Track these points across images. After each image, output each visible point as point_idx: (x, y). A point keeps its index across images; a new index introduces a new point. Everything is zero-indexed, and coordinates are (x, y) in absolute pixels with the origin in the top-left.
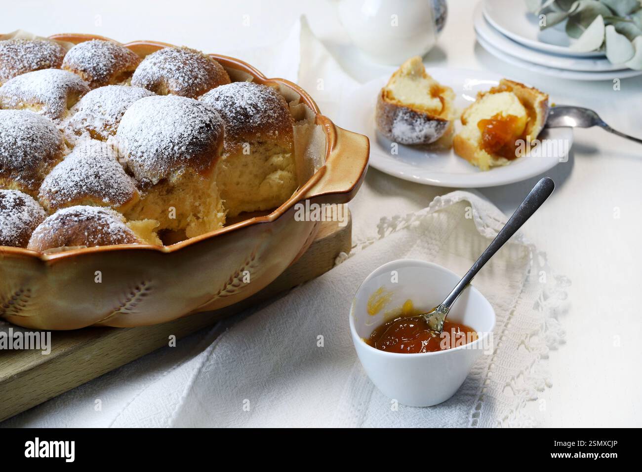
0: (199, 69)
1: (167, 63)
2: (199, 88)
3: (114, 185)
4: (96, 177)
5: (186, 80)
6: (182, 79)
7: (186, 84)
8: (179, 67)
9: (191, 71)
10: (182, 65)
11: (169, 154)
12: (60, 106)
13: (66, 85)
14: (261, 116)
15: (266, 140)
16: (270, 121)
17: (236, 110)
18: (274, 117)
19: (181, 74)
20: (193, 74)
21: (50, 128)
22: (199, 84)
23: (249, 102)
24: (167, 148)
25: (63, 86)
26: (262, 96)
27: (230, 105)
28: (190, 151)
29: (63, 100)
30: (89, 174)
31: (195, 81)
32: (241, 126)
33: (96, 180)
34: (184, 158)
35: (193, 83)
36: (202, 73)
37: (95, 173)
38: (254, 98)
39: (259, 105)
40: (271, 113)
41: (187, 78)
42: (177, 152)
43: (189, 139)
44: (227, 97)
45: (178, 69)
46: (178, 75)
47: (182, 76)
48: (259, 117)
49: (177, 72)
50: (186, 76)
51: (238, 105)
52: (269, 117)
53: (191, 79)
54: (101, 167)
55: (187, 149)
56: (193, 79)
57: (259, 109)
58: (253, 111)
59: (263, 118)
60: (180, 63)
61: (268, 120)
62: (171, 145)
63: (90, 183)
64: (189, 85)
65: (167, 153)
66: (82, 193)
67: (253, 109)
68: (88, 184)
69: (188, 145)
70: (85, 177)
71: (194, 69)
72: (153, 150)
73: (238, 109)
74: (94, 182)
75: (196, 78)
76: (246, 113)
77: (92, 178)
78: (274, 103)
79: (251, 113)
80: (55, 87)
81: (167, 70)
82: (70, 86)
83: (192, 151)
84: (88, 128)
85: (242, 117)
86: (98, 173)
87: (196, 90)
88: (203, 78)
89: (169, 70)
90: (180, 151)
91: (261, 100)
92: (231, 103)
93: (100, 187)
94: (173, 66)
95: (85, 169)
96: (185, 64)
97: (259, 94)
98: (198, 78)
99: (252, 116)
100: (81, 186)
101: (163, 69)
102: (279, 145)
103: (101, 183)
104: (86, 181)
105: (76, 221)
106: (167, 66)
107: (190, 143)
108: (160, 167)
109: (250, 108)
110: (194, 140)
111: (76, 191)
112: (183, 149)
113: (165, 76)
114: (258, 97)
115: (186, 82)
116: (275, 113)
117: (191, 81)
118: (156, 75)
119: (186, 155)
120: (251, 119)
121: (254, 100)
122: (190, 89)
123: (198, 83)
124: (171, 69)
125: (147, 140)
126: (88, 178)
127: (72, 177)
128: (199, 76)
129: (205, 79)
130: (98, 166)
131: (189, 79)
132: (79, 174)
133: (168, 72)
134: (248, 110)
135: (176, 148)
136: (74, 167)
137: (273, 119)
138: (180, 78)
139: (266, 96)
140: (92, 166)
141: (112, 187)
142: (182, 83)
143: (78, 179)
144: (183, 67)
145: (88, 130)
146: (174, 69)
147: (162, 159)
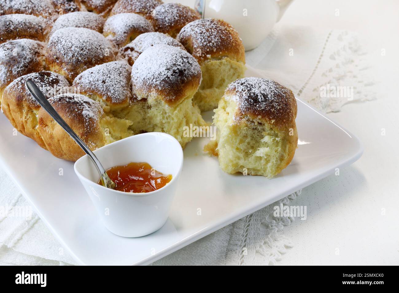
0: (215, 37)
1: (197, 27)
2: (209, 49)
3: (112, 91)
4: (103, 82)
5: (203, 42)
6: (200, 40)
7: (201, 44)
8: (202, 32)
9: (208, 37)
10: (205, 31)
11: (150, 83)
12: (123, 38)
13: (133, 26)
14: (267, 104)
15: (265, 122)
16: (272, 110)
17: (250, 94)
18: (277, 108)
19: (201, 37)
20: (209, 39)
21: (102, 47)
22: (210, 47)
23: (263, 92)
24: (150, 79)
25: (130, 25)
26: (275, 91)
27: (248, 90)
28: (162, 85)
29: (126, 34)
30: (100, 79)
31: (208, 44)
32: (249, 106)
33: (102, 84)
34: (157, 88)
35: (206, 45)
36: (216, 40)
37: (103, 80)
38: (268, 91)
39: (269, 96)
40: (275, 104)
41: (203, 40)
42: (154, 83)
43: (164, 77)
44: (249, 84)
45: (201, 33)
46: (199, 37)
47: (201, 39)
48: (264, 105)
49: (200, 35)
50: (203, 39)
51: (253, 91)
52: (273, 107)
53: (206, 42)
54: (110, 77)
55: (160, 83)
56: (207, 42)
57: (267, 99)
58: (262, 99)
59: (267, 106)
60: (204, 29)
61: (271, 108)
62: (152, 77)
63: (97, 84)
64: (203, 45)
65: (149, 82)
66: (91, 89)
67: (263, 98)
68: (96, 85)
69: (162, 81)
70: (96, 80)
71: (212, 36)
72: (142, 78)
73: (252, 94)
74: (100, 85)
75: (210, 42)
76: (257, 98)
77: (100, 82)
78: (282, 99)
79: (260, 100)
80: (124, 25)
81: (194, 32)
82: (135, 27)
83: (163, 85)
84: (128, 55)
85: (252, 100)
86: (106, 80)
87: (207, 50)
88: (215, 44)
89: (196, 32)
90: (156, 83)
91: (273, 93)
92: (249, 89)
93: (102, 89)
94: (199, 30)
95: (99, 75)
96: (207, 31)
97: (273, 89)
98: (211, 42)
99: (260, 102)
100: (92, 84)
101: (193, 30)
102: (273, 129)
103: (104, 86)
104: (96, 83)
105: (67, 101)
106: (196, 29)
107: (163, 80)
108: (144, 90)
109: (261, 96)
110: (166, 79)
111: (88, 86)
112: (158, 82)
113: (192, 35)
114: (271, 91)
115: (202, 43)
116: (279, 105)
117: (205, 43)
118: (188, 33)
119: (159, 87)
120: (258, 104)
121: (268, 92)
122: (203, 48)
123: (210, 45)
124: (197, 32)
125: (142, 70)
126: (98, 81)
127: (90, 78)
128: (213, 41)
129: (217, 44)
130: (108, 76)
131: (205, 41)
132: (94, 77)
133: (195, 33)
134: (259, 97)
135: (154, 80)
136: (94, 73)
137: (275, 109)
138: (199, 39)
139: (278, 92)
140: (104, 75)
141: (110, 92)
142: (199, 43)
143: (92, 80)
144: (205, 32)
145: (128, 56)
146: (199, 32)
147: (145, 84)
